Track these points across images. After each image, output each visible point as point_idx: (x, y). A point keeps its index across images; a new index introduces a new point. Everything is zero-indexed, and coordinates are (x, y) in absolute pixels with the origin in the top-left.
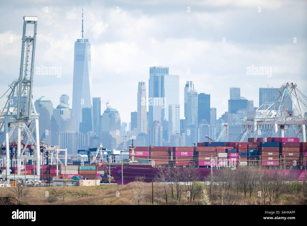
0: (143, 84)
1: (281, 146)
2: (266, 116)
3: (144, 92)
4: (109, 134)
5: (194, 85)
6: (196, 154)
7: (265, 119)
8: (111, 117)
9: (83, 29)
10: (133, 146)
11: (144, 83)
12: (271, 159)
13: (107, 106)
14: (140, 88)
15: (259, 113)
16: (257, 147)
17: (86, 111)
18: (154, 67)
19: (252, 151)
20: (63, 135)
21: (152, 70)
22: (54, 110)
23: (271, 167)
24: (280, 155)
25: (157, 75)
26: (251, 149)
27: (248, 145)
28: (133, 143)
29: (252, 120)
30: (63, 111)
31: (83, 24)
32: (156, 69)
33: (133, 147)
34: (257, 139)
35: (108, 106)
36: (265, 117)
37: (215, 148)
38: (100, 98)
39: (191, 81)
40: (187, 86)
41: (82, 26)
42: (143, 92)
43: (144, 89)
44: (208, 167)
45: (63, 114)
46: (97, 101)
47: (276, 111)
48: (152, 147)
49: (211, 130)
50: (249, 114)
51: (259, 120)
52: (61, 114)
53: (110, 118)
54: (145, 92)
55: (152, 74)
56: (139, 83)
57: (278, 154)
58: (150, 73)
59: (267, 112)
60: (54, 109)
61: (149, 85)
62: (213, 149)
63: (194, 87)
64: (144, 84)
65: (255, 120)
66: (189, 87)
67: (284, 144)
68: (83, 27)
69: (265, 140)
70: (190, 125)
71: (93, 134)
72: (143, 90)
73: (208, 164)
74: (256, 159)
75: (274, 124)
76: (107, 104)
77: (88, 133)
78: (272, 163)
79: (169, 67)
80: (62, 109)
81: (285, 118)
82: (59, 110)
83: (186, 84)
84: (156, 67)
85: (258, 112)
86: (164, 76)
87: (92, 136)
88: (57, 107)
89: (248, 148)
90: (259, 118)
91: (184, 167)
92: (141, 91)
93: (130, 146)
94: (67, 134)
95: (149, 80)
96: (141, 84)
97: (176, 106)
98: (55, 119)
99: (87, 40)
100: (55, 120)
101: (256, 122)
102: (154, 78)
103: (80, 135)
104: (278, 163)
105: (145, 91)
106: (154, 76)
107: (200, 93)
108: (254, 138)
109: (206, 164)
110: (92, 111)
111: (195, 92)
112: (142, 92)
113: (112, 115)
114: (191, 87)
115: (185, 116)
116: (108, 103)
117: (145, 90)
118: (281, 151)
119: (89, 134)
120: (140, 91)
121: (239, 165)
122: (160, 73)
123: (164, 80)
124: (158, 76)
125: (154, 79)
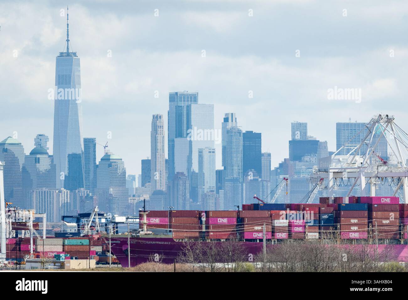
0: (159, 117)
1: (370, 209)
2: (347, 164)
3: (162, 129)
4: (109, 192)
5: (236, 118)
6: (241, 221)
7: (345, 169)
9: (68, 37)
10: (145, 209)
11: (160, 116)
12: (356, 228)
13: (105, 151)
14: (155, 124)
15: (337, 161)
16: (333, 211)
17: (74, 159)
18: (176, 93)
19: (326, 217)
20: (39, 194)
21: (173, 97)
22: (27, 157)
23: (356, 240)
24: (369, 223)
25: (181, 105)
26: (325, 214)
27: (319, 209)
28: (144, 206)
29: (326, 171)
30: (39, 158)
31: (68, 30)
32: (178, 95)
33: (144, 212)
34: (333, 199)
35: (106, 151)
36: (345, 166)
37: (269, 213)
38: (95, 139)
39: (232, 114)
40: (226, 120)
41: (67, 33)
42: (160, 129)
43: (161, 125)
44: (258, 241)
45: (39, 162)
46: (90, 144)
47: (363, 157)
48: (173, 211)
49: (263, 186)
50: (321, 162)
51: (336, 171)
52: (36, 162)
53: (110, 168)
54: (162, 130)
55: (172, 103)
56: (154, 116)
57: (366, 221)
58: (170, 101)
59: (348, 158)
60: (26, 156)
61: (169, 119)
62: (267, 213)
63: (236, 122)
64: (160, 118)
65: (331, 171)
66: (228, 122)
67: (376, 206)
68: (68, 35)
69: (346, 201)
70: (231, 178)
71: (84, 192)
72: (159, 126)
73: (258, 236)
74: (331, 228)
75: (359, 177)
76: (105, 147)
77: (77, 191)
78: (356, 235)
79: (198, 93)
80: (38, 156)
81: (376, 168)
82: (34, 156)
83: (224, 117)
84: (179, 93)
85: (335, 158)
86: (190, 105)
87: (83, 195)
88: (30, 153)
89: (319, 213)
90: (337, 167)
91: (222, 240)
92: (157, 128)
93: (141, 210)
94: (46, 192)
95: (168, 112)
96: (156, 118)
97: (210, 151)
98: (27, 170)
99: (75, 53)
100: (28, 171)
101: (332, 174)
102: (176, 109)
103: (66, 193)
104: (366, 235)
105: (163, 128)
106: (176, 106)
107: (246, 131)
108: (329, 198)
109: (256, 236)
110: (83, 159)
111: (238, 130)
112: (158, 129)
113: (112, 164)
114: (232, 121)
115: (222, 166)
116: (107, 147)
117: (162, 126)
118: (370, 217)
119: (79, 192)
120: (155, 128)
121: (307, 238)
122: (184, 101)
123: (191, 112)
124: (181, 107)
125: (176, 111)
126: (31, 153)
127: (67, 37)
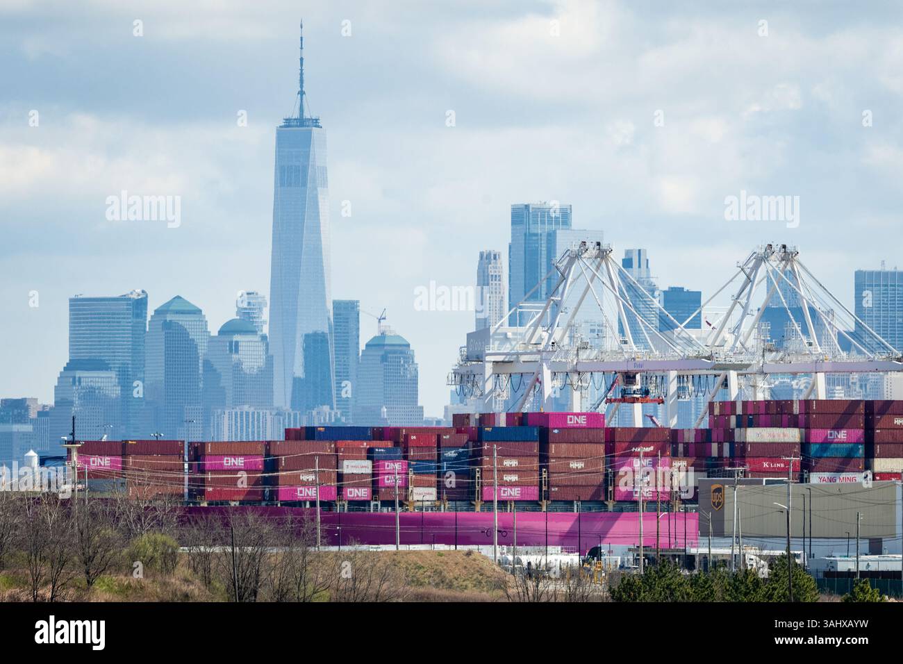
0: (492, 258)
3: (498, 282)
4: (381, 415)
5: (647, 260)
8: (386, 361)
9: (301, 86)
11: (495, 256)
13: (379, 327)
14: (484, 272)
17: (315, 343)
18: (526, 206)
20: (236, 417)
21: (520, 215)
22: (212, 340)
25: (535, 232)
30: (237, 343)
31: (302, 70)
32: (531, 211)
35: (383, 329)
38: (357, 302)
39: (639, 251)
40: (628, 263)
41: (299, 76)
42: (494, 282)
43: (497, 274)
45: (237, 351)
46: (347, 313)
52: (231, 350)
53: (385, 363)
54: (500, 284)
55: (518, 228)
56: (482, 255)
58: (513, 223)
60: (210, 337)
61: (510, 261)
63: (647, 267)
64: (495, 258)
66: (632, 267)
68: (302, 81)
71: (330, 414)
72: (492, 276)
76: (380, 320)
77: (314, 413)
79: (571, 206)
80: (236, 338)
82: (226, 338)
83: (623, 258)
84: (531, 207)
86: (555, 232)
87: (327, 421)
88: (219, 332)
92: (488, 280)
94: (250, 413)
95: (510, 247)
96: (487, 259)
97: (593, 328)
98: (215, 367)
99: (316, 120)
100: (215, 370)
102: (525, 239)
103: (292, 416)
105: (500, 280)
106: (525, 234)
107: (669, 288)
110: (331, 344)
111: (650, 285)
112: (491, 282)
113: (389, 355)
114: (640, 267)
116: (384, 319)
117: (500, 276)
119: (318, 413)
120: (484, 280)
122: (543, 223)
123: (555, 246)
124: (536, 235)
125: (525, 243)
126: (221, 332)
127: (299, 85)
